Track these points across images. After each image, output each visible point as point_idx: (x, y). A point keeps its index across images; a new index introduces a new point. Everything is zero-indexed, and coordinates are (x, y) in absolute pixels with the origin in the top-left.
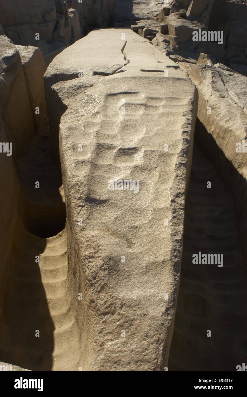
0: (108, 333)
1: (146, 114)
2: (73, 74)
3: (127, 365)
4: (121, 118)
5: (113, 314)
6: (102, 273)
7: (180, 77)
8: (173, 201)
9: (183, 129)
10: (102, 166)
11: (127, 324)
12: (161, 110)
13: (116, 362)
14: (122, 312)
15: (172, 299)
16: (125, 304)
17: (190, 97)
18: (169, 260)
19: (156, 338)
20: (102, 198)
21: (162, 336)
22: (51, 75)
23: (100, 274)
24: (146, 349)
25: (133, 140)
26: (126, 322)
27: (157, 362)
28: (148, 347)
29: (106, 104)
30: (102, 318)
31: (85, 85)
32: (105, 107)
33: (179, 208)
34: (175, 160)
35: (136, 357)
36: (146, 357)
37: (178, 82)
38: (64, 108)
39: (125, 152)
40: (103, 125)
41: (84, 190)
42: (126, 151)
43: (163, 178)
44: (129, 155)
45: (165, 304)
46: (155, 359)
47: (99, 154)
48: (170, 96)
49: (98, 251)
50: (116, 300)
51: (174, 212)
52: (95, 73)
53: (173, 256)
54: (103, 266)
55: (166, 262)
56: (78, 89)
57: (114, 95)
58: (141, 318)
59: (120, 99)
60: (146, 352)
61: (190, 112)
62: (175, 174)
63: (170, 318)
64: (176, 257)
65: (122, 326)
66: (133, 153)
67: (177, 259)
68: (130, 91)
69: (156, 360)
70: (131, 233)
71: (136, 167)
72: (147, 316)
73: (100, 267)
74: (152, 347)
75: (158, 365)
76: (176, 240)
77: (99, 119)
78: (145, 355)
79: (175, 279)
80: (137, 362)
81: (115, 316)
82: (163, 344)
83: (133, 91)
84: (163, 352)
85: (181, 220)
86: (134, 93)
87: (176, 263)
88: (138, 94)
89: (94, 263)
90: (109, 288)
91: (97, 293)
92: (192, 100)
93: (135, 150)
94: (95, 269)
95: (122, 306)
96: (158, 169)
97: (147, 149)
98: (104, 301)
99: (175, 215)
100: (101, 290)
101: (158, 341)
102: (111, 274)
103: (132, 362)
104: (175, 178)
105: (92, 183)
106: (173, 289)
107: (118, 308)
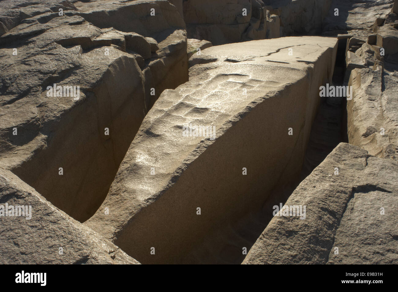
0: (109, 205)
1: (239, 89)
2: (210, 59)
3: (106, 221)
5: (117, 195)
6: (126, 172)
7: (294, 68)
8: (202, 141)
9: (254, 100)
10: (173, 116)
11: (120, 201)
12: (254, 89)
13: (101, 219)
14: (123, 194)
15: (158, 195)
16: (127, 190)
18: (172, 174)
19: (131, 211)
20: (157, 134)
21: (135, 212)
22: (193, 59)
23: (124, 172)
24: (121, 216)
26: (121, 200)
27: (123, 223)
28: (123, 214)
29: (213, 80)
30: (111, 197)
31: (211, 68)
32: (210, 82)
33: (203, 147)
34: (229, 118)
35: (113, 218)
36: (119, 219)
37: (291, 71)
39: (198, 110)
40: (197, 92)
41: (148, 126)
42: (199, 110)
44: (200, 113)
46: (122, 221)
47: (177, 109)
48: (272, 80)
49: (132, 160)
50: (123, 187)
52: (228, 60)
53: (176, 172)
54: (128, 168)
55: (170, 174)
56: (205, 70)
57: (226, 75)
58: (130, 199)
59: (228, 79)
60: (121, 217)
61: (276, 92)
63: (148, 204)
64: (178, 173)
65: (117, 202)
66: (203, 112)
67: (178, 174)
68: (241, 74)
69: (123, 222)
70: (161, 157)
71: (198, 120)
72: (135, 199)
73: (126, 169)
74: (126, 215)
75: (122, 225)
76: (186, 164)
78: (118, 218)
79: (168, 185)
80: (112, 221)
81: (118, 196)
82: (133, 215)
84: (130, 220)
85: (199, 153)
86: (243, 75)
87: (175, 176)
88: (246, 77)
89: (125, 166)
90: (124, 181)
91: (116, 183)
93: (206, 110)
94: (123, 169)
95: (125, 192)
97: (215, 110)
98: (117, 187)
99: (197, 149)
100: (119, 181)
101: (131, 213)
102: (131, 173)
103: (109, 220)
104: (218, 129)
105: (157, 123)
106: (162, 190)
107: (121, 192)
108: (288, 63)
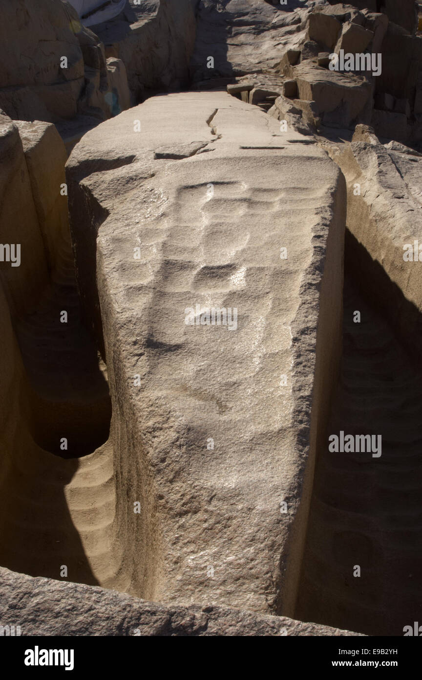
0: (188, 542)
1: (251, 213)
2: (119, 159)
3: (221, 585)
4: (205, 221)
5: (195, 512)
6: (176, 452)
7: (311, 155)
8: (295, 340)
9: (315, 232)
10: (173, 295)
11: (219, 526)
12: (277, 208)
13: (201, 583)
14: (211, 508)
15: (296, 485)
16: (215, 495)
17: (328, 186)
18: (290, 428)
19: (269, 542)
20: (173, 343)
21: (279, 539)
22: (78, 162)
23: (171, 453)
24: (252, 560)
25: (227, 254)
26: (219, 522)
27: (272, 577)
28: (256, 556)
29: (179, 202)
30: (178, 522)
31: (141, 176)
32: (177, 207)
33: (307, 350)
34: (300, 279)
35: (235, 573)
36: (253, 570)
37: (308, 163)
38: (103, 214)
39: (213, 273)
40: (172, 234)
41: (142, 330)
42: (215, 271)
43: (279, 308)
44: (221, 277)
45: (284, 492)
46: (267, 573)
47: (167, 277)
48: (293, 186)
49: (168, 418)
50: (200, 490)
51: (299, 356)
52: (159, 156)
53: (296, 421)
54: (177, 441)
55: (285, 430)
56: (128, 182)
57: (192, 187)
58: (244, 514)
59: (203, 194)
60: (253, 563)
61: (328, 209)
62: (300, 301)
63: (292, 512)
64: (301, 422)
65: (211, 529)
66: (227, 274)
67: (303, 426)
68: (222, 181)
69: (269, 575)
70: (224, 393)
71: (232, 294)
72: (254, 511)
73: (173, 443)
74: (262, 555)
75: (273, 582)
76: (302, 397)
77: (166, 224)
78: (251, 569)
79: (300, 456)
80: (238, 579)
81: (200, 516)
82: (281, 550)
83: (226, 181)
84: (281, 563)
85: (309, 367)
86: (228, 183)
87: (301, 431)
88: (236, 185)
89: (162, 437)
90: (189, 474)
91: (168, 484)
92: (332, 191)
93: (230, 268)
94: (163, 446)
95: (211, 499)
96: (271, 296)
97: (251, 265)
98: (180, 494)
99: (299, 360)
100: (174, 477)
101: (272, 546)
102: (192, 452)
103: (229, 581)
104: (300, 307)
105: (156, 319)
106: (297, 469)
107: (204, 503)
108: (283, 148)
